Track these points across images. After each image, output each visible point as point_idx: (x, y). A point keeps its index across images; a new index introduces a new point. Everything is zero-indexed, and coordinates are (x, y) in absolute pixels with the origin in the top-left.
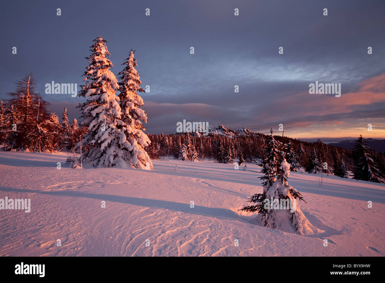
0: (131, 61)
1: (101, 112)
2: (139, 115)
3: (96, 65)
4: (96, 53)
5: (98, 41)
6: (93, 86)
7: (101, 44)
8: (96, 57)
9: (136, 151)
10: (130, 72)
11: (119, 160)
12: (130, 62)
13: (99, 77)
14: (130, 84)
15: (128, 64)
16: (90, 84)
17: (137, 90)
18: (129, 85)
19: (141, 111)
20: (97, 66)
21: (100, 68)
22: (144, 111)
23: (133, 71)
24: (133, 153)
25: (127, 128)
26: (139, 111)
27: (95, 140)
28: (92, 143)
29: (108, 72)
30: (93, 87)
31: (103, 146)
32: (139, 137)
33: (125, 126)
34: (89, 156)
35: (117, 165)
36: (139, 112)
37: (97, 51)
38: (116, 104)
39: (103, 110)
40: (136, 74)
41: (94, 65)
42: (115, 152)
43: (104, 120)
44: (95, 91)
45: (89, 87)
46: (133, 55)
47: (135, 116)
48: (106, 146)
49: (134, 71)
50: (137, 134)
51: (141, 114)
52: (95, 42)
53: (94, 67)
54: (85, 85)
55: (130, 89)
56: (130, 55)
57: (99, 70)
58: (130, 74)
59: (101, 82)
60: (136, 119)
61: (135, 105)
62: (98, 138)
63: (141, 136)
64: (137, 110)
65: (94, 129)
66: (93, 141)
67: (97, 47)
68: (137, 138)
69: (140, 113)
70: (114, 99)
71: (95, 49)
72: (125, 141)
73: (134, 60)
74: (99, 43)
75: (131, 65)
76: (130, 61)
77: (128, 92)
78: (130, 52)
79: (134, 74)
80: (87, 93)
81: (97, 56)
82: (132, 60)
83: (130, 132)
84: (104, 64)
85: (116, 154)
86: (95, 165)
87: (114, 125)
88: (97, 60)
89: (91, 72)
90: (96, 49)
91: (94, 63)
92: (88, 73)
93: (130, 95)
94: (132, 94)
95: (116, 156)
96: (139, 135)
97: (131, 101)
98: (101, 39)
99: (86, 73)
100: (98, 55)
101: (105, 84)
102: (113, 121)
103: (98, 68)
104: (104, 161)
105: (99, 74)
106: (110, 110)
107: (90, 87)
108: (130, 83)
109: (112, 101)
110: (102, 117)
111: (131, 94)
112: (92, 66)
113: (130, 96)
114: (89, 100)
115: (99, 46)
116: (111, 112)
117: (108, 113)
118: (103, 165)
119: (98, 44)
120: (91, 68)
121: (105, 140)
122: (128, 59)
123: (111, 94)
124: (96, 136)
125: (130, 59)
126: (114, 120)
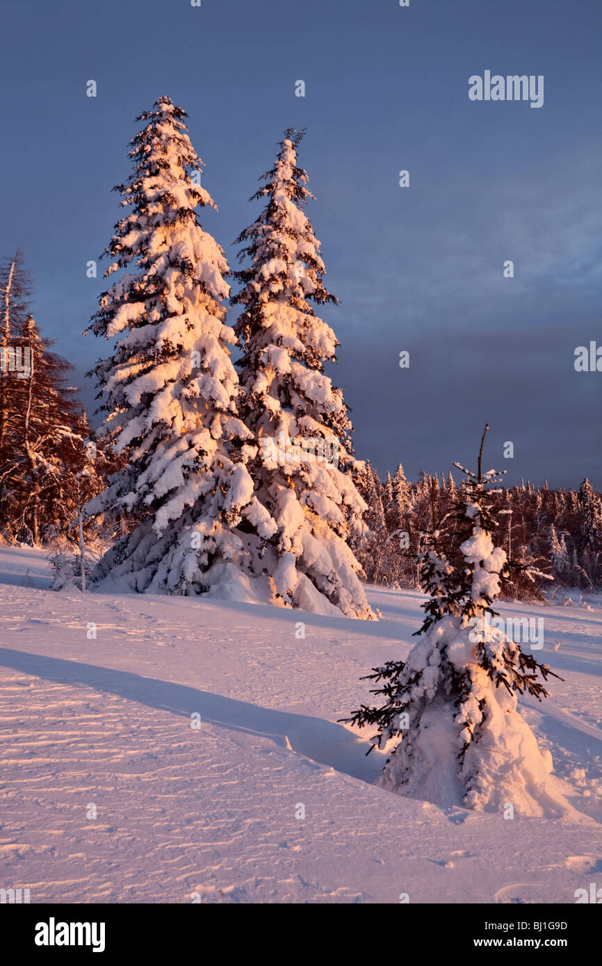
0: (284, 180)
1: (161, 390)
2: (309, 395)
3: (148, 210)
4: (149, 167)
5: (159, 118)
6: (134, 290)
7: (167, 129)
8: (148, 183)
9: (291, 540)
10: (277, 226)
11: (225, 570)
12: (280, 184)
13: (158, 257)
14: (271, 275)
15: (272, 194)
16: (126, 288)
17: (302, 295)
18: (267, 277)
19: (316, 380)
20: (150, 214)
21: (162, 223)
22: (329, 381)
23: (288, 223)
24: (280, 547)
25: (259, 447)
26: (309, 379)
27: (136, 495)
28: (125, 505)
29: (192, 234)
30: (136, 297)
31: (163, 516)
32: (310, 485)
33: (253, 443)
34: (128, 554)
35: (213, 588)
36: (309, 383)
37: (153, 158)
38: (216, 356)
39: (172, 381)
40: (303, 229)
41: (141, 214)
42: (214, 540)
43: (173, 419)
44: (143, 311)
45: (122, 297)
46: (291, 156)
47: (296, 400)
48: (174, 517)
49: (295, 216)
50: (302, 473)
51: (316, 394)
52: (143, 124)
53: (143, 221)
54: (110, 291)
55: (274, 297)
56: (280, 156)
57: (155, 232)
58: (275, 235)
59: (163, 274)
60: (300, 413)
61: (297, 356)
62: (146, 486)
63: (318, 479)
64: (301, 376)
65: (138, 454)
66: (130, 499)
67: (149, 141)
68: (302, 490)
69: (312, 387)
70: (214, 337)
71: (142, 151)
72: (249, 501)
73: (297, 172)
74: (158, 126)
75: (282, 198)
76: (279, 181)
77: (269, 309)
78: (282, 144)
79: (293, 233)
80: (115, 320)
81: (152, 175)
82: (288, 173)
83: (270, 464)
84: (175, 207)
85: (217, 549)
86: (140, 587)
87: (212, 437)
88: (150, 194)
89: (131, 240)
90: (148, 148)
91: (142, 202)
92: (118, 247)
93: (279, 317)
94: (288, 313)
95: (214, 556)
96: (309, 478)
97: (279, 341)
98: (165, 107)
99: (114, 243)
100: (156, 173)
101: (176, 283)
102: (211, 423)
103: (154, 223)
104: (169, 571)
105: (156, 246)
106: (192, 382)
107: (126, 298)
108: (273, 272)
109: (207, 346)
110: (166, 408)
111: (283, 314)
112: (134, 218)
113: (279, 324)
114: (121, 344)
115: (159, 136)
116: (197, 389)
117: (186, 392)
118: (162, 588)
119: (155, 131)
120: (129, 224)
121: (172, 493)
122: (273, 172)
123: (203, 317)
124: (142, 479)
125: (279, 174)
126: (213, 419)
